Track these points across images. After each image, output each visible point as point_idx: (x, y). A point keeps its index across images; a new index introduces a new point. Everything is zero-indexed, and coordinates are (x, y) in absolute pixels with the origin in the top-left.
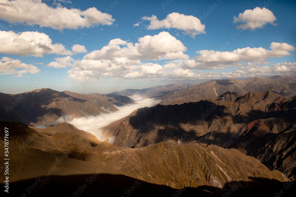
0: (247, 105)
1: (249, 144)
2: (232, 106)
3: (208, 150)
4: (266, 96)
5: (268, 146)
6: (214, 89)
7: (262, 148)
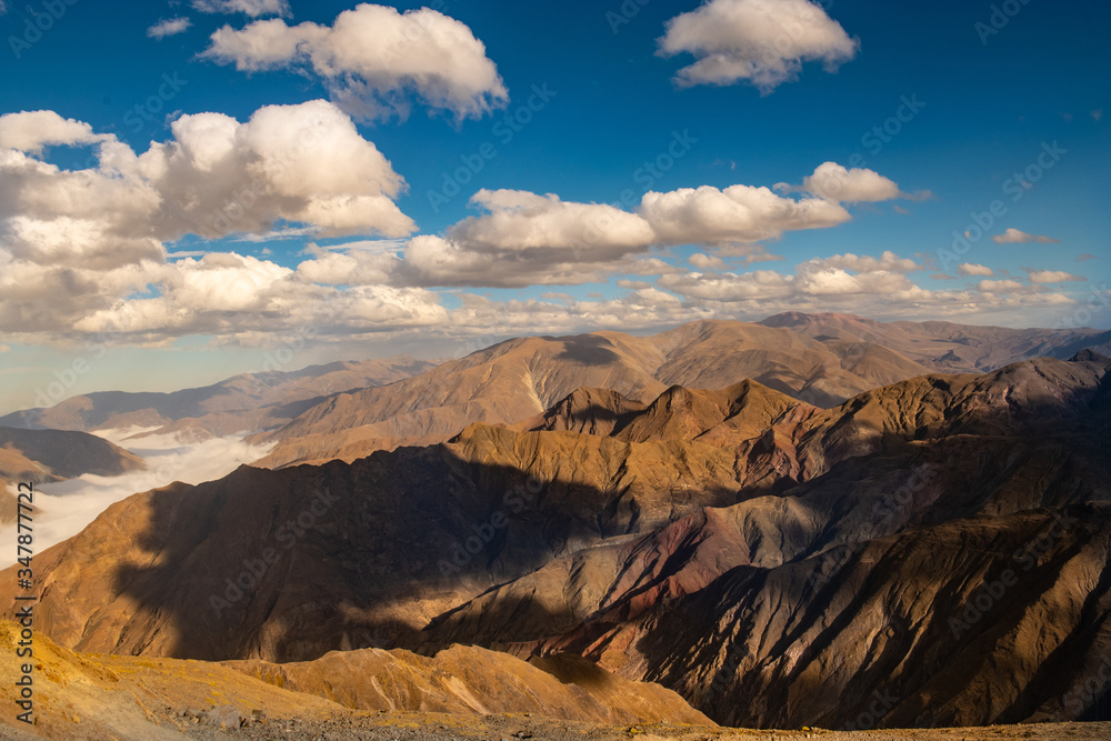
0: (662, 448)
1: (655, 626)
2: (594, 454)
3: (438, 673)
4: (738, 403)
5: (731, 626)
6: (528, 381)
7: (706, 640)
